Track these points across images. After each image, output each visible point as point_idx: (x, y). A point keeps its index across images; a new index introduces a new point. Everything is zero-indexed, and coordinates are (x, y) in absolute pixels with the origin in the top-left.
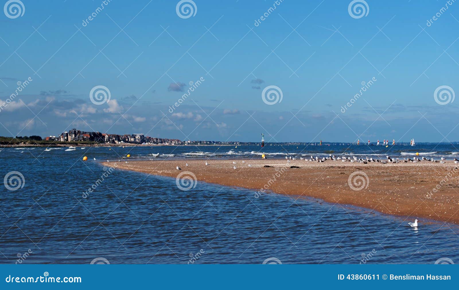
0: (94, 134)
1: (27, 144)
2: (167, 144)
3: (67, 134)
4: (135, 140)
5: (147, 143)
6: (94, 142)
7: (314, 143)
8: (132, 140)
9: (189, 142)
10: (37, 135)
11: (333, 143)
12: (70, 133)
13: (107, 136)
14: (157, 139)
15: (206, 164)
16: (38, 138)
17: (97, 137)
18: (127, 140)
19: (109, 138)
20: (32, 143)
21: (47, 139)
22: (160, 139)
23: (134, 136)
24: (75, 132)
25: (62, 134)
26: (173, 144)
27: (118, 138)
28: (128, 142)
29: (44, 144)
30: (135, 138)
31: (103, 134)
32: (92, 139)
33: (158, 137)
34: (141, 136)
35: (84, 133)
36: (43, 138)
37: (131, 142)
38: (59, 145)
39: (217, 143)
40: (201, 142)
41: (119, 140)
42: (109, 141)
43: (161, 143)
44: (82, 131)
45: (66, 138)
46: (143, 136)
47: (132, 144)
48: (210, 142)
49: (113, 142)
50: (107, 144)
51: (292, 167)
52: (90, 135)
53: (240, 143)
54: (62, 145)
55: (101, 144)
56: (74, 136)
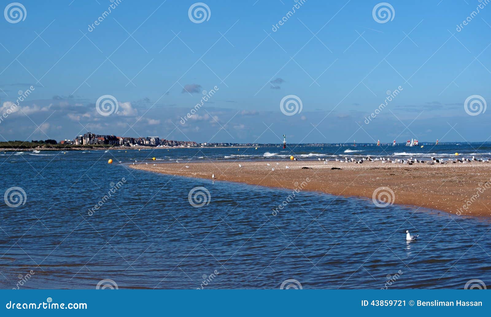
0: (109, 137)
1: (43, 148)
2: (182, 146)
3: (82, 137)
4: (150, 143)
5: (162, 146)
6: (109, 145)
7: (339, 144)
8: (147, 142)
9: (205, 144)
10: (52, 139)
11: (360, 144)
12: (85, 136)
13: (121, 139)
14: (172, 142)
15: (240, 166)
16: (54, 142)
17: (112, 140)
18: (142, 143)
19: (124, 141)
20: (48, 147)
21: (62, 143)
22: (176, 142)
23: (148, 139)
24: (90, 135)
25: (77, 138)
26: (189, 147)
27: (133, 141)
28: (143, 145)
29: (60, 147)
30: (149, 140)
31: (117, 137)
32: (106, 142)
33: (173, 140)
34: (156, 139)
35: (99, 136)
36: (58, 142)
37: (146, 145)
38: (74, 148)
39: (234, 145)
40: (217, 144)
41: (134, 143)
42: (124, 144)
43: (177, 145)
44: (96, 134)
45: (81, 141)
46: (158, 139)
47: (147, 147)
48: (227, 144)
49: (128, 145)
50: (121, 147)
51: (333, 169)
52: (105, 139)
53: (259, 145)
54: (77, 149)
55: (116, 147)
56: (88, 139)
